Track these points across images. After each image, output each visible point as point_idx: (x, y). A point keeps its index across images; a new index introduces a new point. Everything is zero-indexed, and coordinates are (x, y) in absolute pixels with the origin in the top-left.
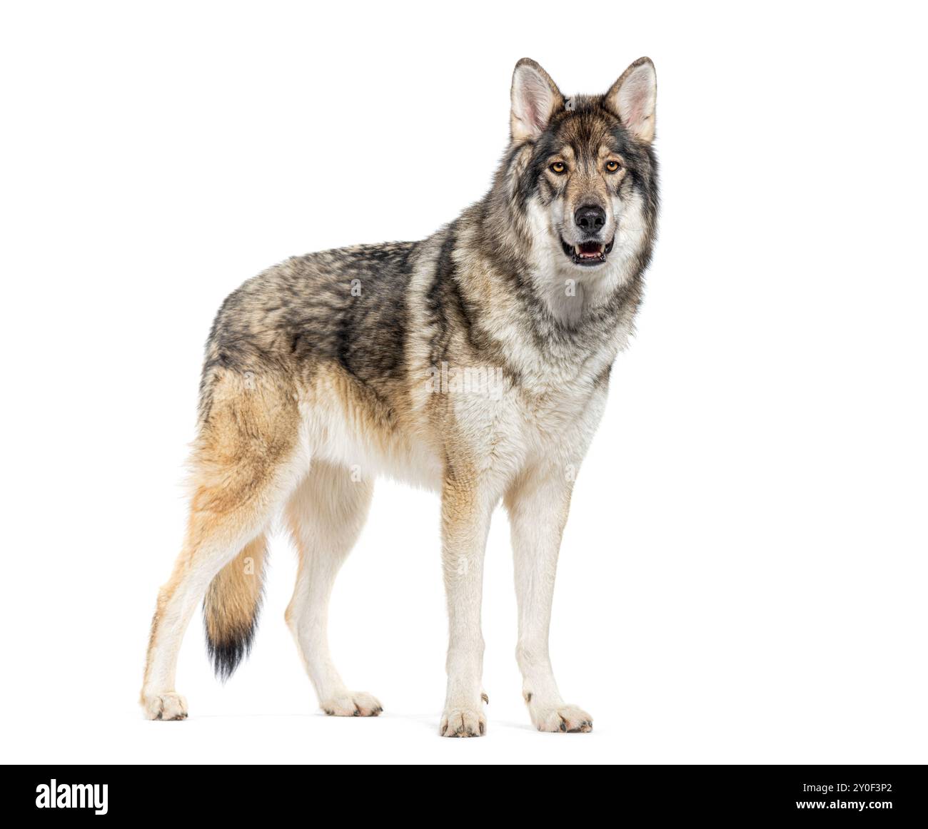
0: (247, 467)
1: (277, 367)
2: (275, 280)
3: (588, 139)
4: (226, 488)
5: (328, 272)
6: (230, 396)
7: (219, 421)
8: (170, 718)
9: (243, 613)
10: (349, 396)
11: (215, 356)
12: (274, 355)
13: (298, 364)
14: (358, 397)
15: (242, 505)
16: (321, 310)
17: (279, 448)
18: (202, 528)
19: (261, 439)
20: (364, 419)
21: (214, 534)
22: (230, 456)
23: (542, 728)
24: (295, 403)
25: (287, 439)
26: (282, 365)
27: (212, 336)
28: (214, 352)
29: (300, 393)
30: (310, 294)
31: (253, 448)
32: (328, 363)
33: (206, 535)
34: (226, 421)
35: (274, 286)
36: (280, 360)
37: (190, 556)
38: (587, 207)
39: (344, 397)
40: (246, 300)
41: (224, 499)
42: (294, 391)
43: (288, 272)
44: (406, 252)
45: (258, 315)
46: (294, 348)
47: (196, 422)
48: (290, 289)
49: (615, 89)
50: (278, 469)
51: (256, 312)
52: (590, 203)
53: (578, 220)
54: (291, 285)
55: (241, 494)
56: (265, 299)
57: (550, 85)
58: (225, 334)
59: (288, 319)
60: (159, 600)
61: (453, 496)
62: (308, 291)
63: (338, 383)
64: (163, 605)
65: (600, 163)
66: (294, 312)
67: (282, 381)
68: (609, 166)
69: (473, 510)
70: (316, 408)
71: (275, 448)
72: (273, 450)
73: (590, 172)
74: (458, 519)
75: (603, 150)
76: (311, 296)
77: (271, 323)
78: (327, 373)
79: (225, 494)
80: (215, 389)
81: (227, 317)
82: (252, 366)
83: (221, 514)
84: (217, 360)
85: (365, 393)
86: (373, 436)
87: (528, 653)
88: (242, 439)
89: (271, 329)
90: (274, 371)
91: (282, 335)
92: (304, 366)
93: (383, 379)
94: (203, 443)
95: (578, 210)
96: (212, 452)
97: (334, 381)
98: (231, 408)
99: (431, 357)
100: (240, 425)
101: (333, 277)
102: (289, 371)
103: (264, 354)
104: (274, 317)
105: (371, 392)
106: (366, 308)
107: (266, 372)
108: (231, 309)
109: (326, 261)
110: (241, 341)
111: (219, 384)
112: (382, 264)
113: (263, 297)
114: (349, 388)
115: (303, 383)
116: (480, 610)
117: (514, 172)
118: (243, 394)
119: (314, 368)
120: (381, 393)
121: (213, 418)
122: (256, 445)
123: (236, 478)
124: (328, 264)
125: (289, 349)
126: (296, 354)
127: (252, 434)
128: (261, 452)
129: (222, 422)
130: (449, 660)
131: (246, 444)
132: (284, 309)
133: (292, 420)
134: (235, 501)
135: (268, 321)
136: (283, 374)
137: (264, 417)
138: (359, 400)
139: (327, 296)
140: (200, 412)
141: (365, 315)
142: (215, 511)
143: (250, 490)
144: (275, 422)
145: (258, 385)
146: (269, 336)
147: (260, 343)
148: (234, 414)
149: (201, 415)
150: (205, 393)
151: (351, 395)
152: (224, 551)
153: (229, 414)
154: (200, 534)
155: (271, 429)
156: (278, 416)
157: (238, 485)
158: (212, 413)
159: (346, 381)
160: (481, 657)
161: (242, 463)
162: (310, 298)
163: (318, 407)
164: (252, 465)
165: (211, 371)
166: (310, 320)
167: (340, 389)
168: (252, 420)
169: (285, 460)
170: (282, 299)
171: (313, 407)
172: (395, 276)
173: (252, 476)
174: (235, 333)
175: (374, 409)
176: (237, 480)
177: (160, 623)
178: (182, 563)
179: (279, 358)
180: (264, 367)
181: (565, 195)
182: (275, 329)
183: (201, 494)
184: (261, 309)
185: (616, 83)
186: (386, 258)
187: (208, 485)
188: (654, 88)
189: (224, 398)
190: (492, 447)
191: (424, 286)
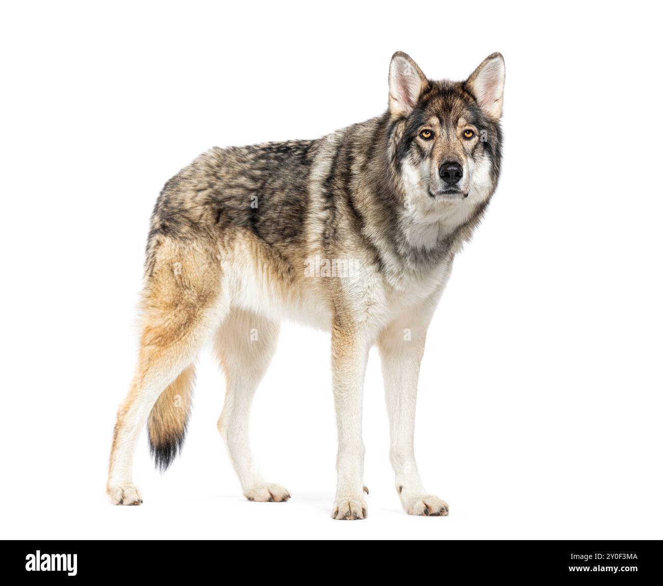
0: (182, 311)
1: (204, 235)
2: (203, 168)
3: (450, 111)
4: (166, 327)
5: (244, 162)
6: (169, 257)
7: (161, 276)
8: (129, 504)
9: (176, 422)
10: (259, 255)
11: (157, 226)
12: (202, 225)
13: (221, 232)
14: (266, 256)
15: (179, 340)
16: (238, 191)
17: (206, 297)
18: (149, 359)
19: (193, 290)
20: (270, 272)
21: (158, 363)
22: (170, 302)
23: (410, 512)
24: (218, 262)
25: (212, 289)
26: (208, 233)
27: (156, 211)
28: (156, 223)
29: (222, 254)
30: (230, 178)
31: (186, 297)
32: (244, 231)
33: (152, 364)
34: (166, 275)
35: (203, 173)
36: (207, 230)
37: (140, 380)
38: (448, 164)
39: (255, 256)
40: (182, 183)
41: (165, 336)
42: (218, 253)
43: (213, 162)
44: (305, 147)
45: (190, 194)
46: (217, 220)
47: (143, 276)
48: (215, 174)
49: (473, 77)
50: (206, 312)
51: (189, 192)
52: (451, 160)
53: (442, 173)
54: (216, 172)
55: (178, 332)
56: (196, 182)
57: (418, 72)
58: (165, 209)
59: (213, 198)
60: (118, 414)
61: (339, 338)
62: (229, 176)
63: (251, 246)
64: (121, 418)
65: (459, 131)
66: (218, 193)
67: (208, 245)
68: (466, 134)
69: (354, 349)
70: (233, 265)
71: (203, 296)
72: (202, 298)
73: (451, 138)
74: (343, 356)
75: (462, 121)
76: (231, 180)
77: (200, 201)
78: (243, 238)
79: (166, 332)
80: (158, 251)
81: (166, 196)
82: (185, 234)
83: (163, 348)
84: (159, 230)
85: (271, 254)
86: (276, 286)
87: (399, 456)
88: (178, 290)
89: (200, 205)
90: (202, 238)
91: (208, 210)
92: (226, 234)
93: (285, 244)
94: (148, 293)
95: (442, 166)
96: (155, 300)
97: (248, 245)
98: (169, 266)
99: (324, 234)
100: (177, 279)
101: (248, 166)
102: (214, 238)
103: (194, 225)
104: (202, 195)
105: (275, 253)
106: (273, 189)
107: (196, 238)
108: (170, 190)
109: (242, 153)
110: (178, 215)
111: (161, 248)
112: (286, 156)
113: (195, 181)
114: (259, 249)
115: (224, 247)
116: (361, 424)
117: (393, 141)
118: (178, 255)
119: (233, 235)
120: (284, 254)
121: (156, 273)
122: (188, 294)
123: (173, 320)
124: (244, 156)
125: (214, 221)
126: (219, 224)
127: (186, 286)
128: (193, 299)
129: (163, 277)
130: (338, 462)
131: (181, 293)
132: (210, 190)
133: (216, 275)
134: (174, 337)
135: (198, 199)
136: (209, 240)
137: (195, 273)
138: (266, 259)
139: (242, 180)
140: (146, 269)
141: (273, 194)
142: (159, 346)
143: (184, 328)
144: (203, 277)
145: (191, 248)
146: (199, 211)
147: (191, 216)
148: (172, 271)
149: (147, 271)
150: (149, 254)
151: (261, 255)
152: (167, 376)
153: (168, 270)
154: (148, 363)
155: (200, 282)
156: (205, 272)
157: (176, 324)
158: (155, 270)
159: (256, 245)
160: (362, 459)
161: (178, 309)
162: (230, 182)
163: (235, 264)
164: (186, 309)
165: (154, 238)
166: (229, 198)
167: (252, 250)
168: (185, 276)
169: (210, 306)
170: (208, 183)
171: (232, 265)
172: (297, 166)
173: (186, 318)
174: (173, 208)
175: (278, 266)
176: (174, 322)
177: (119, 432)
178: (135, 386)
179: (206, 228)
180: (194, 234)
181: (431, 156)
182: (202, 205)
183: (147, 332)
184: (193, 190)
185: (475, 72)
186: (289, 151)
187: (154, 325)
188: (503, 77)
189: (164, 258)
190: (367, 307)
191: (321, 176)
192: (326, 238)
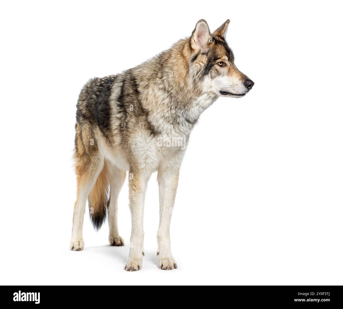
41: (81, 170)
83: (81, 176)
98: (80, 136)
99: (120, 125)
134: (84, 170)
153: (80, 139)
190: (145, 160)
191: (116, 97)
192: (122, 128)
